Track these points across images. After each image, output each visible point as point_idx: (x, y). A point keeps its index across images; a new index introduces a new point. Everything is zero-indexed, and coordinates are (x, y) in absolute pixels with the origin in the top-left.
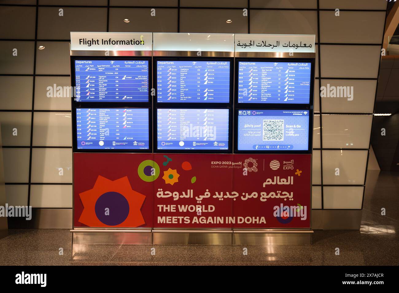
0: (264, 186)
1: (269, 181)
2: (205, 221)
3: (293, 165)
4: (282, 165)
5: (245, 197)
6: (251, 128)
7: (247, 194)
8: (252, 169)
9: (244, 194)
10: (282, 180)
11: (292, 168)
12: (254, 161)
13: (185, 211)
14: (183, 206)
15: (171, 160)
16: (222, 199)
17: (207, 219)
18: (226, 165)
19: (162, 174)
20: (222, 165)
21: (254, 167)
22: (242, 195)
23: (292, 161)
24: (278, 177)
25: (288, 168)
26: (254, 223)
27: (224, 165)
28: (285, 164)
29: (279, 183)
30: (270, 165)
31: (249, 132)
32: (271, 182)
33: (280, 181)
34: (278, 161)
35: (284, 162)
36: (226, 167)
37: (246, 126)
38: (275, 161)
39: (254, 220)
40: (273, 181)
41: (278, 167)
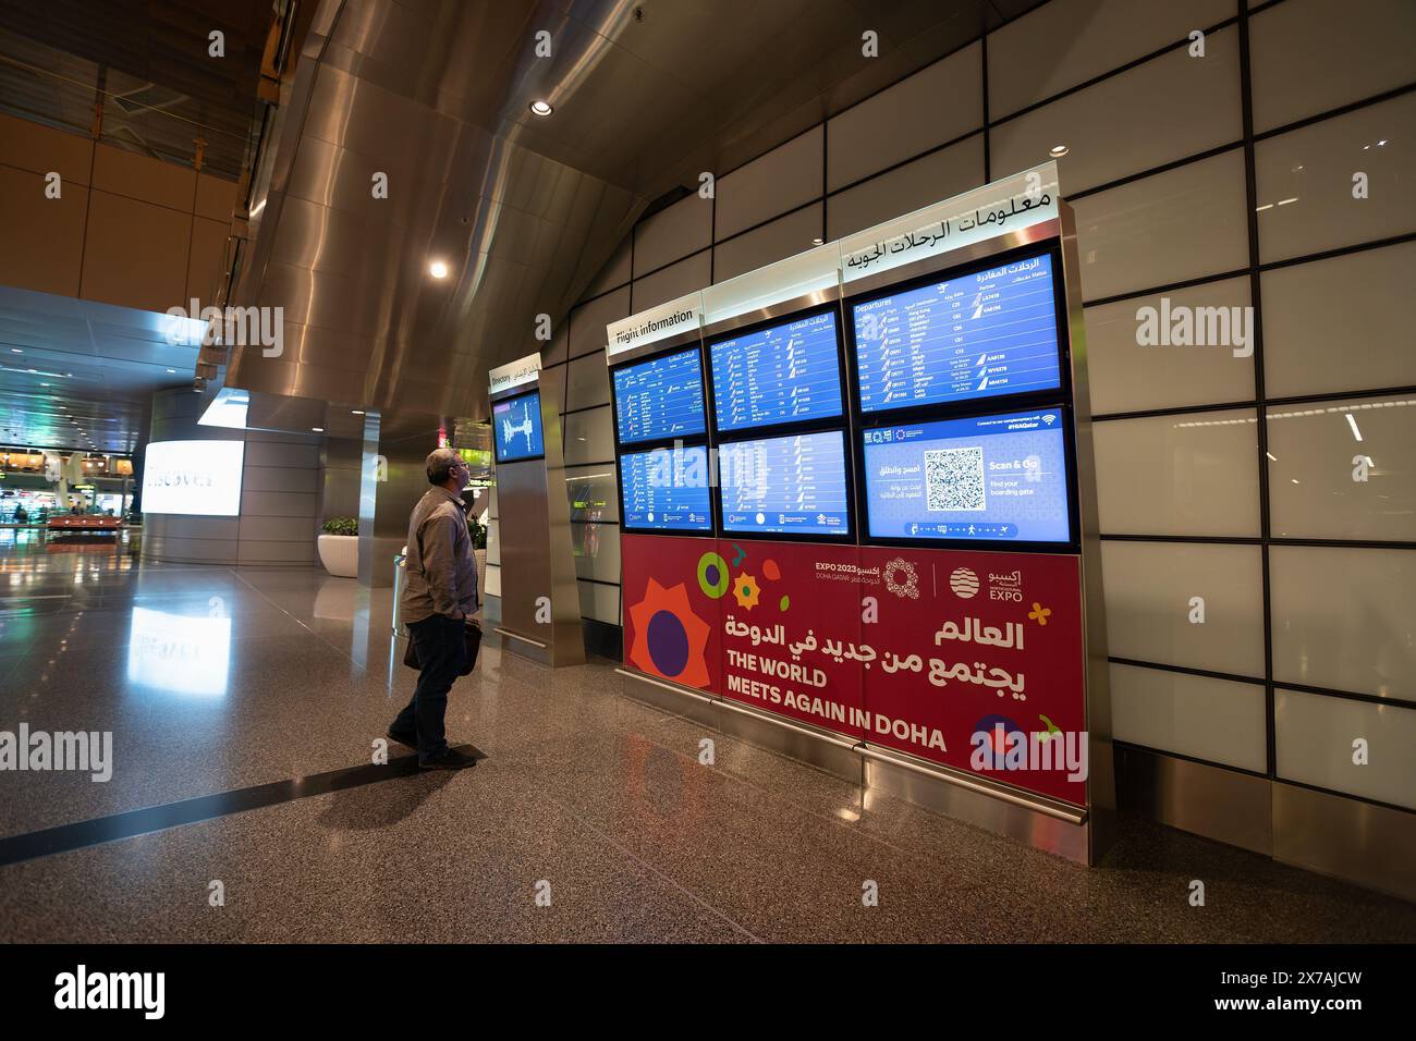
0: (938, 642)
1: (949, 630)
2: (808, 704)
3: (1018, 587)
4: (985, 586)
5: (890, 663)
6: (895, 476)
7: (896, 657)
8: (906, 591)
9: (888, 655)
10: (988, 630)
11: (1017, 597)
12: (909, 568)
13: (772, 673)
14: (768, 660)
15: (745, 556)
16: (841, 660)
17: (811, 702)
18: (846, 573)
19: (732, 586)
20: (836, 572)
21: (909, 583)
22: (885, 659)
23: (1017, 575)
24: (977, 622)
25: (1004, 595)
26: (914, 740)
27: (842, 573)
28: (995, 583)
29: (979, 639)
30: (952, 582)
31: (892, 488)
32: (955, 634)
33: (982, 635)
34: (973, 573)
35: (992, 578)
36: (846, 578)
37: (883, 472)
38: (964, 571)
39: (915, 734)
40: (962, 631)
41: (975, 591)
